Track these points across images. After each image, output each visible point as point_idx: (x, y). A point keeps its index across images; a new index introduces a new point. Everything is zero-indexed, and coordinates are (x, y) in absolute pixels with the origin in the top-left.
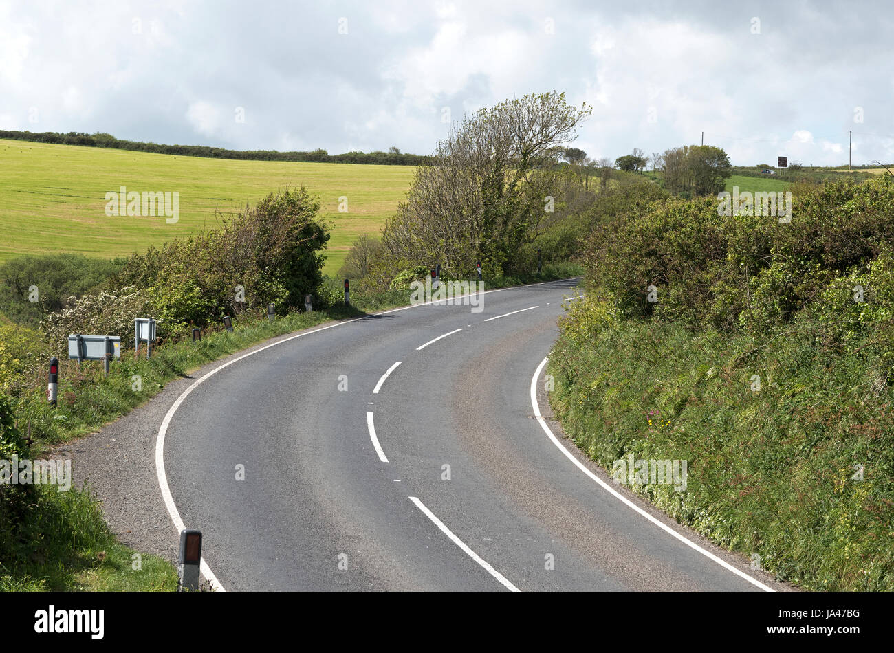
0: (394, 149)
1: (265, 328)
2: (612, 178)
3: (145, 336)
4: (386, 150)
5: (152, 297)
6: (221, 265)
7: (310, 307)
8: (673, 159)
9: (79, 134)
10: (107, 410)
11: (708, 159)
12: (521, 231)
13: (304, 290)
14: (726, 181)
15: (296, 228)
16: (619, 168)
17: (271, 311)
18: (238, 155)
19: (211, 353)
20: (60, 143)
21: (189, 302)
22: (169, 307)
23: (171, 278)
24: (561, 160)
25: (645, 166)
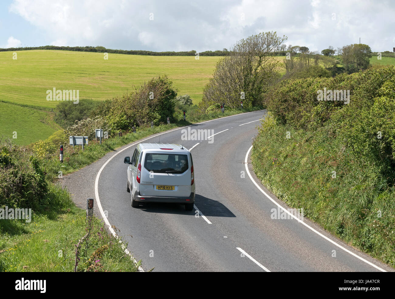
0: (225, 49)
1: (149, 131)
2: (320, 59)
3: (99, 136)
4: (222, 50)
5: (108, 120)
6: (134, 107)
7: (169, 122)
8: (347, 50)
9: (90, 47)
10: (81, 164)
11: (362, 50)
12: (260, 88)
13: (167, 115)
14: (370, 59)
15: (163, 91)
16: (323, 55)
17: (152, 124)
18: (158, 54)
19: (126, 141)
20: (82, 51)
21: (122, 121)
22: (114, 124)
23: (115, 112)
24: (298, 52)
25: (335, 53)
